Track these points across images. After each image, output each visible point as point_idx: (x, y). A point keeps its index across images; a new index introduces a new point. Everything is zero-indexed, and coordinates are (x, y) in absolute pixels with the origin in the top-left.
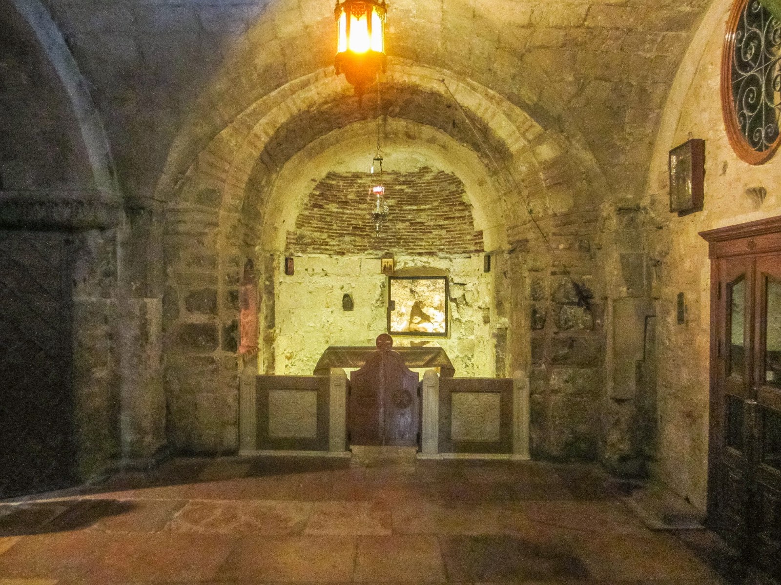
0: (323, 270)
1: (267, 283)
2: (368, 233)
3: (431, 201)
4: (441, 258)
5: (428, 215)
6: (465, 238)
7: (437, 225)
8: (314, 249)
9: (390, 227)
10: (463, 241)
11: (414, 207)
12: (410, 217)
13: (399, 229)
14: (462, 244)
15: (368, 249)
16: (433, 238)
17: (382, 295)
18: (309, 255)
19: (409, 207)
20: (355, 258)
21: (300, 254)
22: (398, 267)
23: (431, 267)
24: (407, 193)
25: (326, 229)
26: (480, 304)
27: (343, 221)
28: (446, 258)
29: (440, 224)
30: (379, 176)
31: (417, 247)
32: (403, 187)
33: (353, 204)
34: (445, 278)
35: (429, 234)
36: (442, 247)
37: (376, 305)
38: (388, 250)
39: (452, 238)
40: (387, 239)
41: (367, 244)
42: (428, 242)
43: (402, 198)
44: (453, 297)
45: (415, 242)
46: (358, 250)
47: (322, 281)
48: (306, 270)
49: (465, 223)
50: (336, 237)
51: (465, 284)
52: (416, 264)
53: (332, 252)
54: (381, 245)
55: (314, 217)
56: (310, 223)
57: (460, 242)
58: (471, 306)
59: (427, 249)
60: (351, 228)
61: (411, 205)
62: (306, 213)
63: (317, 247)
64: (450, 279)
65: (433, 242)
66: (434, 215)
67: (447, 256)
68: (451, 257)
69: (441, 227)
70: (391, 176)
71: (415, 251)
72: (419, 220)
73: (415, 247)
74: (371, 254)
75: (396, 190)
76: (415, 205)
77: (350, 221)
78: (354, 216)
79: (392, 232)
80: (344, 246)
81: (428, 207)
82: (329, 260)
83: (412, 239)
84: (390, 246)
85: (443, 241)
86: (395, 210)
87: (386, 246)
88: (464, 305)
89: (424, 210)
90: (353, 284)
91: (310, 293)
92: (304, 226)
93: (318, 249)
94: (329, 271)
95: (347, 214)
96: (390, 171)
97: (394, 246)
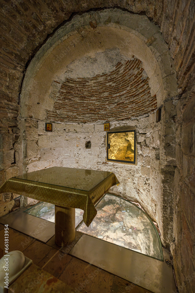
0: (75, 130)
1: (24, 134)
2: (97, 112)
3: (126, 88)
4: (132, 120)
5: (125, 97)
6: (145, 105)
7: (130, 102)
8: (69, 120)
9: (108, 108)
10: (144, 107)
11: (118, 95)
12: (116, 101)
13: (112, 108)
14: (144, 109)
15: (97, 120)
16: (129, 110)
17: (104, 141)
18: (66, 123)
19: (115, 95)
20: (92, 124)
21: (59, 122)
22: (112, 127)
23: (128, 126)
24: (113, 86)
25: (76, 111)
26: (154, 145)
27: (85, 107)
28: (135, 120)
29: (132, 100)
30: (97, 79)
31: (121, 116)
32: (111, 83)
33: (87, 98)
34: (134, 131)
35: (126, 108)
36: (133, 114)
37: (102, 146)
38: (107, 119)
39: (138, 107)
40: (107, 114)
41: (97, 117)
42: (127, 112)
43: (111, 91)
44: (139, 142)
45: (120, 114)
46: (93, 120)
47: (74, 135)
48: (65, 130)
49: (145, 95)
50: (82, 115)
51: (146, 134)
52: (120, 125)
53: (79, 122)
54: (104, 117)
55: (67, 105)
56: (65, 108)
57: (143, 108)
58: (148, 147)
59: (126, 117)
60: (89, 110)
61: (116, 93)
62: (61, 102)
63: (71, 119)
64: (137, 131)
65: (128, 112)
66: (128, 96)
67: (136, 118)
68: (138, 118)
69: (132, 102)
70: (103, 77)
71: (120, 119)
72: (121, 101)
73: (120, 117)
74: (99, 122)
75: (107, 86)
76: (119, 92)
77: (88, 107)
78: (89, 104)
79: (109, 110)
80: (86, 119)
81: (125, 92)
82: (78, 125)
83: (118, 112)
84: (108, 117)
85: (134, 110)
86: (109, 98)
87: (106, 117)
88: (144, 146)
89: (123, 95)
90: (90, 136)
91: (67, 140)
92: (60, 109)
93: (72, 120)
94: (78, 131)
95: (85, 103)
96: (101, 74)
97: (110, 118)
